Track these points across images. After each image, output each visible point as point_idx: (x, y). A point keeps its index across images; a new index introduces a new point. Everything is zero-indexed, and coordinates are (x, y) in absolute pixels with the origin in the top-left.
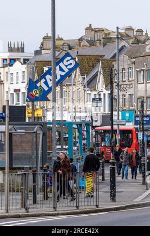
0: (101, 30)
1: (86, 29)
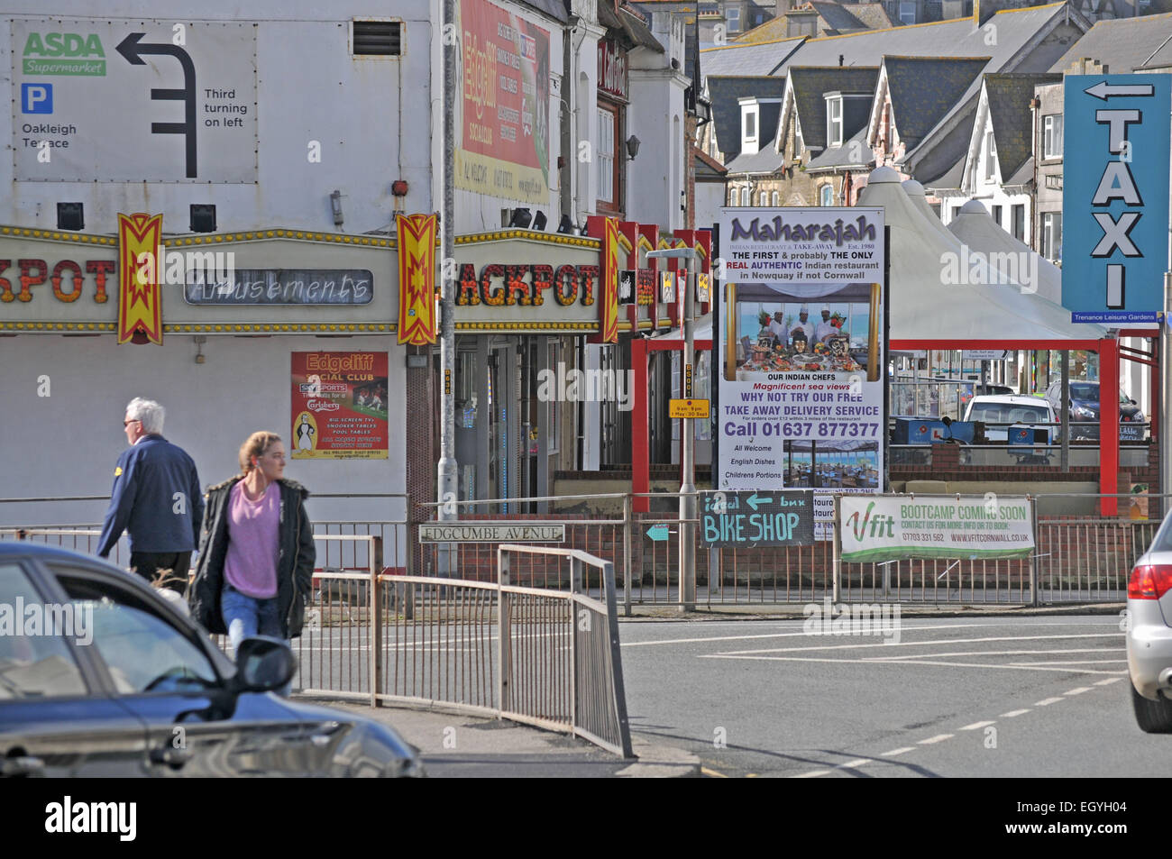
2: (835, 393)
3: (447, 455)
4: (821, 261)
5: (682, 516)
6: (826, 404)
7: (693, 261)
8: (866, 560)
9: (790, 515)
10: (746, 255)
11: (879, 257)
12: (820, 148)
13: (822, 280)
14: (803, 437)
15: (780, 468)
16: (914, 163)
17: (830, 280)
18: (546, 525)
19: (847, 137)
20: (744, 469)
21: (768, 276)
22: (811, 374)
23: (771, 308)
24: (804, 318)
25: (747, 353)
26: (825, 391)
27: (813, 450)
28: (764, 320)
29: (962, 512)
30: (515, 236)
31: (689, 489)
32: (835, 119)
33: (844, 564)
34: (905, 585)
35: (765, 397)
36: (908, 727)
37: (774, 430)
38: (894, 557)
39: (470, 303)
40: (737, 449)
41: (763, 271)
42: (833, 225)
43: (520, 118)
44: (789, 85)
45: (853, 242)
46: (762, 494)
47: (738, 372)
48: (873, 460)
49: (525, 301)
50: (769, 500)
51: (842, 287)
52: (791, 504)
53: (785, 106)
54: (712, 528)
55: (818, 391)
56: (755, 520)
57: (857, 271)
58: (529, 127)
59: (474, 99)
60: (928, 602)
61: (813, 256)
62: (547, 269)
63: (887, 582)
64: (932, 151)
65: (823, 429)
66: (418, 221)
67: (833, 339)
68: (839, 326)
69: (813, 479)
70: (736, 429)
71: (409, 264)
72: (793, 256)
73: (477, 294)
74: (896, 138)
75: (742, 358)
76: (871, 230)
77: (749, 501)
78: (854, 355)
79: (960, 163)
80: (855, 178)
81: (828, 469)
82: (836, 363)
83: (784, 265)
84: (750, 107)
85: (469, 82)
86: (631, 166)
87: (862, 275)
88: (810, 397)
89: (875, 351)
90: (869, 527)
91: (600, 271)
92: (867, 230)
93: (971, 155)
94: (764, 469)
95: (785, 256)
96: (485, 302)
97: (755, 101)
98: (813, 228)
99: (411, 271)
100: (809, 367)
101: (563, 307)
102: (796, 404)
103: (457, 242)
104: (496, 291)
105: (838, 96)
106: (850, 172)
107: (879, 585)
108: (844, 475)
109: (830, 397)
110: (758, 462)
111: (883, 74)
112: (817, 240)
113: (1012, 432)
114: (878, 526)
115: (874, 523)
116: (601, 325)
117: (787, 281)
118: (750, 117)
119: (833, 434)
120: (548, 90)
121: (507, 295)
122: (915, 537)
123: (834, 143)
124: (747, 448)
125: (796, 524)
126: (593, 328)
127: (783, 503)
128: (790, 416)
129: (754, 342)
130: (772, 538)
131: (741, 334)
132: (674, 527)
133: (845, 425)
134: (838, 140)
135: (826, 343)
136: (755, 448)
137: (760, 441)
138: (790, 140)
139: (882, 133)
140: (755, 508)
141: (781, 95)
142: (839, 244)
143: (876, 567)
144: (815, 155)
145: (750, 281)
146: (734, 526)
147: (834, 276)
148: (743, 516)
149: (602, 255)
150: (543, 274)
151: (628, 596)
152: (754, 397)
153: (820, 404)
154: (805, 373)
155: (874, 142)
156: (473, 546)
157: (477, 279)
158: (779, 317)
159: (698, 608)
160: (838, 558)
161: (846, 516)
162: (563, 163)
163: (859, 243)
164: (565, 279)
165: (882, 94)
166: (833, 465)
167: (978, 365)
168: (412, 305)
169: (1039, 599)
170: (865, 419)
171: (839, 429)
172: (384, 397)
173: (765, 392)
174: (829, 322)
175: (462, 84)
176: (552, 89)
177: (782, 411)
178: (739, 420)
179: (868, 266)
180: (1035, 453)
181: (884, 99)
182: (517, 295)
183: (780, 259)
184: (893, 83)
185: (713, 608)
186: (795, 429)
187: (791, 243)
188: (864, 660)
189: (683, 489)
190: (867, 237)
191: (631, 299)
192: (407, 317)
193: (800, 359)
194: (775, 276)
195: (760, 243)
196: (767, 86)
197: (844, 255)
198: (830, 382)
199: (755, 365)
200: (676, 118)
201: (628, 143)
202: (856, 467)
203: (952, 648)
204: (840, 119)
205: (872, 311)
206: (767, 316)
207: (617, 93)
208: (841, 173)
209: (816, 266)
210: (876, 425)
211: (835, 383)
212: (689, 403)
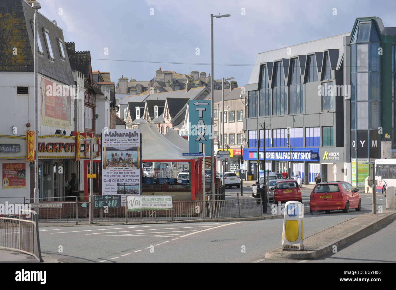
0: (171, 74)
1: (156, 72)
2: (129, 172)
3: (36, 187)
4: (126, 141)
5: (90, 202)
6: (127, 175)
7: (92, 141)
8: (133, 211)
9: (115, 201)
10: (108, 140)
11: (139, 141)
12: (153, 118)
13: (126, 146)
14: (122, 182)
15: (116, 190)
16: (173, 121)
17: (128, 146)
18: (57, 204)
19: (159, 115)
20: (108, 190)
21: (113, 145)
22: (124, 168)
23: (114, 152)
24: (122, 155)
25: (109, 163)
26: (127, 172)
27: (124, 185)
28: (113, 155)
29: (156, 199)
30: (55, 136)
31: (92, 195)
32: (156, 111)
33: (128, 212)
34: (145, 216)
35: (113, 173)
36: (122, 252)
37: (115, 181)
38: (140, 210)
39: (44, 152)
40: (106, 185)
41: (112, 144)
42: (128, 133)
43: (62, 109)
44: (146, 104)
45: (133, 137)
46: (109, 196)
47: (107, 167)
48: (138, 188)
49: (57, 151)
50: (110, 197)
51: (130, 148)
52: (115, 198)
53: (145, 109)
54: (97, 204)
55: (126, 172)
56: (107, 202)
57: (134, 144)
58: (65, 111)
59: (49, 105)
60: (148, 220)
61: (124, 140)
62: (63, 144)
63: (141, 216)
64: (177, 119)
65: (126, 181)
66: (31, 133)
67: (129, 160)
68: (130, 156)
69: (125, 192)
70: (106, 181)
71: (29, 143)
72: (119, 140)
73: (46, 150)
74: (169, 115)
75: (107, 164)
76: (137, 134)
77: (105, 198)
78: (134, 163)
79: (183, 121)
80: (161, 124)
81: (128, 190)
82: (129, 165)
83: (117, 143)
84: (138, 109)
85: (47, 101)
86: (97, 121)
87: (135, 145)
88: (123, 173)
89: (138, 162)
90: (134, 203)
91: (75, 144)
92: (136, 134)
93: (185, 119)
94: (113, 190)
95: (117, 140)
96: (48, 152)
97: (139, 107)
98: (124, 134)
99: (29, 144)
100: (123, 166)
101: (67, 153)
102: (120, 175)
103: (39, 138)
104: (50, 149)
105: (157, 106)
106: (159, 123)
107: (139, 216)
108: (131, 191)
109: (128, 173)
110: (111, 188)
111: (166, 102)
112: (125, 137)
113: (182, 181)
114: (136, 203)
115: (135, 202)
116: (76, 157)
117: (118, 146)
118: (138, 111)
119: (129, 182)
120: (71, 103)
121: (53, 150)
122: (145, 205)
123: (156, 117)
124: (109, 185)
125: (117, 203)
126: (74, 157)
127: (114, 198)
128: (119, 177)
129: (110, 160)
130: (111, 206)
131: (107, 159)
132: (88, 204)
133: (132, 180)
134: (157, 116)
135: (127, 161)
136: (111, 185)
137: (112, 183)
138: (146, 116)
139: (166, 114)
140: (107, 199)
141: (144, 106)
142: (130, 137)
143: (136, 213)
144: (152, 119)
145: (109, 146)
146: (102, 203)
147: (129, 145)
148: (104, 201)
149: (76, 140)
150: (62, 145)
151: (77, 220)
152: (110, 173)
153: (126, 175)
154: (122, 168)
155: (164, 117)
156: (46, 209)
157: (46, 146)
158: (116, 155)
159: (94, 223)
160: (127, 211)
161: (128, 201)
162: (75, 120)
163: (134, 137)
164: (67, 146)
165: (166, 106)
166: (129, 189)
167: (182, 166)
168: (30, 152)
169: (174, 219)
170: (136, 178)
171: (130, 180)
172: (25, 174)
173: (113, 172)
174: (128, 156)
175: (45, 101)
176: (72, 103)
177: (117, 176)
178: (107, 179)
179: (137, 143)
180: (188, 185)
181: (166, 107)
182: (55, 150)
183: (116, 141)
184: (169, 103)
185: (97, 223)
186: (120, 181)
187: (119, 137)
188: (122, 235)
189: (90, 195)
190: (136, 136)
191: (84, 151)
192: (28, 155)
193: (121, 164)
194: (115, 145)
195: (111, 137)
196: (141, 104)
197: (131, 140)
198: (128, 170)
199: (111, 166)
200: (107, 110)
201: (96, 116)
202: (134, 189)
203: (145, 232)
204: (157, 112)
205: (138, 153)
206: (113, 154)
207: (92, 104)
208: (158, 123)
209: (125, 143)
210: (139, 180)
211: (129, 170)
212: (92, 175)
